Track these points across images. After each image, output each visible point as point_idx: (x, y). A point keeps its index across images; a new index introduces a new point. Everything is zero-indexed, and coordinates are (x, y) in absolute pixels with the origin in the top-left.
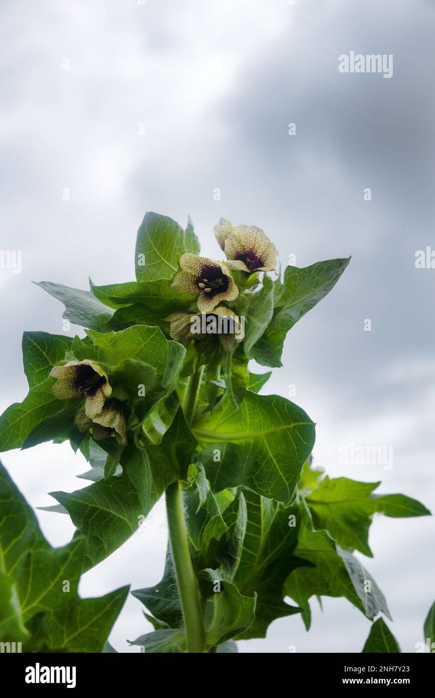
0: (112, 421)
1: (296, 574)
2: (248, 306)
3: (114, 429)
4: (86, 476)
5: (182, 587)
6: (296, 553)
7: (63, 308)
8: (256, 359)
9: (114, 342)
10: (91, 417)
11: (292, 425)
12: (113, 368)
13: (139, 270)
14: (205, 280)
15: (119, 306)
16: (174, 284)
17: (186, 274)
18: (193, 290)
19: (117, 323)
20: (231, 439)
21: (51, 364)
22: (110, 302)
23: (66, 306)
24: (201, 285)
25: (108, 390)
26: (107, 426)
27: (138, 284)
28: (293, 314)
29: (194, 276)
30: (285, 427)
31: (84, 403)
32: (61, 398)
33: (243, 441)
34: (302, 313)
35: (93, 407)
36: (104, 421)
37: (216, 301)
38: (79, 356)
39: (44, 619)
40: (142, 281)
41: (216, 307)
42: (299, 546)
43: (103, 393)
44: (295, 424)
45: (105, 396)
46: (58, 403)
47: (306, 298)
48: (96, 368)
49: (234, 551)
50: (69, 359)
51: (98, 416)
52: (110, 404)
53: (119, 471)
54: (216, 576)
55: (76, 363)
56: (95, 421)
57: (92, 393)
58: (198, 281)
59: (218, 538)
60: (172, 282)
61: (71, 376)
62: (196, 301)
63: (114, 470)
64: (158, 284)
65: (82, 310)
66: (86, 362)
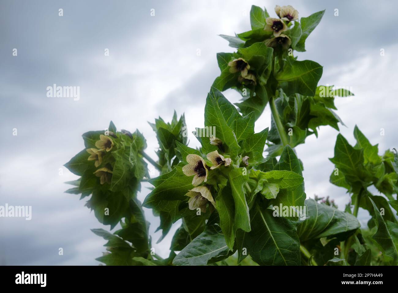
0: (251, 77)
1: (311, 121)
2: (290, 33)
3: (252, 80)
4: (242, 100)
5: (279, 131)
6: (310, 114)
7: (228, 43)
8: (296, 50)
9: (248, 51)
10: (244, 77)
11: (312, 70)
12: (249, 60)
13: (252, 27)
14: (275, 26)
15: (247, 40)
16: (264, 29)
17: (268, 25)
18: (271, 30)
19: (247, 45)
20: (289, 80)
21: (227, 63)
22: (244, 39)
23: (230, 42)
24: (274, 28)
25: (249, 67)
26: (250, 79)
27: (252, 30)
28: (307, 33)
29: (271, 25)
30: (309, 71)
31: (241, 73)
32: (233, 72)
33: (293, 80)
34: (310, 32)
35: (244, 74)
36: (249, 77)
37: (280, 32)
38: (236, 57)
39: (243, 143)
40: (253, 30)
41: (280, 35)
42: (311, 111)
43: (247, 68)
44: (314, 69)
45: (248, 70)
46: (232, 75)
47: (311, 27)
48: (244, 60)
49: (295, 116)
50: (233, 59)
51: (246, 76)
52: (250, 72)
53: (255, 94)
54: (291, 125)
55: (236, 60)
56: (246, 78)
57: (243, 69)
58: (272, 27)
59: (289, 113)
60: (263, 28)
61: (235, 65)
62: (273, 34)
63: (253, 95)
64: (259, 30)
65: (235, 43)
66: (240, 59)
